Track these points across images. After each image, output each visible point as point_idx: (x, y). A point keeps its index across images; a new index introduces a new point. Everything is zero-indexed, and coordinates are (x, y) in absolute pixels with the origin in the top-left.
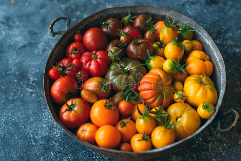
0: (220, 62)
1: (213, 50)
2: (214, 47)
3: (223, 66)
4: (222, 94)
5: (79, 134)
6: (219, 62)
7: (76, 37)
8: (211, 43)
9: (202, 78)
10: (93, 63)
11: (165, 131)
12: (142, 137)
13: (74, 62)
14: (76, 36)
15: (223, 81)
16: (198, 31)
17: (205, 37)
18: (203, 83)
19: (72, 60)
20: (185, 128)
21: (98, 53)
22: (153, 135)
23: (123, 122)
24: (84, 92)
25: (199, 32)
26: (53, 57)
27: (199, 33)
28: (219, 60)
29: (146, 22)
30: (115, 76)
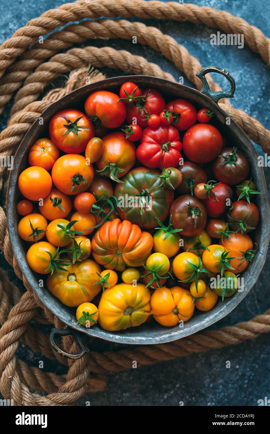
0: (169, 337)
1: (192, 327)
2: (196, 328)
3: (161, 341)
4: (112, 338)
5: (40, 142)
6: (169, 335)
7: (202, 113)
8: (204, 324)
9: (141, 309)
10: (154, 146)
11: (44, 260)
12: (37, 228)
13: (154, 117)
14: (204, 113)
15: (134, 340)
16: (230, 304)
17: (216, 316)
18: (133, 312)
19: (158, 114)
20: (58, 286)
21: (173, 151)
22: (43, 243)
23: (60, 202)
24: (96, 142)
25: (227, 306)
26: (159, 83)
27: (225, 307)
28: (172, 336)
29: (241, 221)
30: (135, 184)
